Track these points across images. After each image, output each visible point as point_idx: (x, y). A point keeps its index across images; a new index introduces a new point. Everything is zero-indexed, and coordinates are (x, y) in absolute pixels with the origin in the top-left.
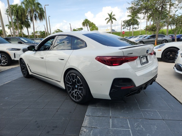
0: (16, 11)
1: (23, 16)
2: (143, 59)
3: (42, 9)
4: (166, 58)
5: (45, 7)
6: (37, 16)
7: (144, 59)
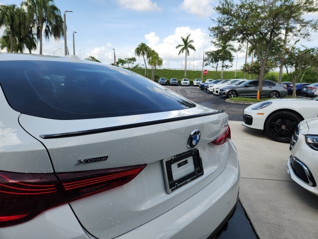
0: (9, 17)
1: (22, 27)
2: (179, 165)
3: (60, 17)
4: (274, 130)
5: (65, 15)
6: (50, 29)
7: (186, 162)
